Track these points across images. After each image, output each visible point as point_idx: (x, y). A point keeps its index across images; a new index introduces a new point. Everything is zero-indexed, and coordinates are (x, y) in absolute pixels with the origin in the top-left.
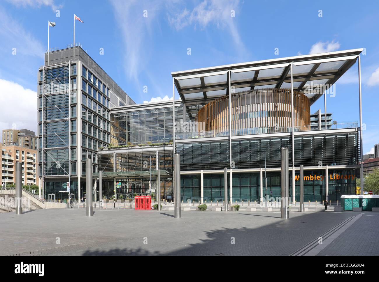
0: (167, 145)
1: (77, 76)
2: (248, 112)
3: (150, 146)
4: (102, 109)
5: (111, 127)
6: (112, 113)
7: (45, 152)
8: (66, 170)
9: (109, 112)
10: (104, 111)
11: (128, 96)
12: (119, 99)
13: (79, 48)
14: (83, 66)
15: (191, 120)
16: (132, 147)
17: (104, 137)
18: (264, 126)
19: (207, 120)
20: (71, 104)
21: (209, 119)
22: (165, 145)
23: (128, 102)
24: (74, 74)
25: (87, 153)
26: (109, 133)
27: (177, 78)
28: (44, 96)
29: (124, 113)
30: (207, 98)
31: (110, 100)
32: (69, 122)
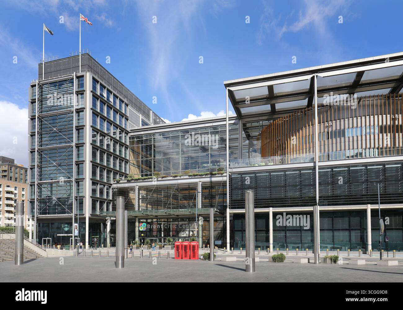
0: (215, 174)
1: (84, 91)
2: (345, 128)
3: (189, 176)
4: (118, 130)
5: (129, 154)
6: (131, 136)
7: (39, 186)
8: (68, 208)
9: (127, 134)
10: (120, 133)
11: (153, 112)
12: (141, 117)
13: (87, 56)
14: (93, 78)
15: (248, 140)
16: (163, 177)
17: (120, 166)
18: (372, 146)
19: (277, 140)
20: (77, 127)
21: (280, 140)
22: (212, 175)
23: (152, 119)
24: (80, 89)
25: (99, 187)
26: (128, 160)
27: (232, 89)
28: (38, 117)
29: (150, 134)
30: (277, 111)
31: (129, 118)
32: (73, 149)
